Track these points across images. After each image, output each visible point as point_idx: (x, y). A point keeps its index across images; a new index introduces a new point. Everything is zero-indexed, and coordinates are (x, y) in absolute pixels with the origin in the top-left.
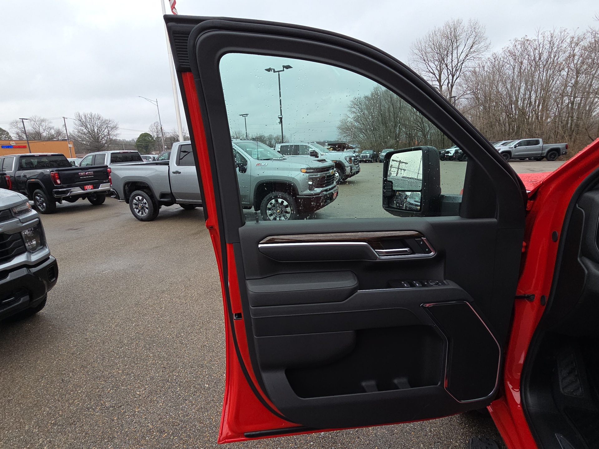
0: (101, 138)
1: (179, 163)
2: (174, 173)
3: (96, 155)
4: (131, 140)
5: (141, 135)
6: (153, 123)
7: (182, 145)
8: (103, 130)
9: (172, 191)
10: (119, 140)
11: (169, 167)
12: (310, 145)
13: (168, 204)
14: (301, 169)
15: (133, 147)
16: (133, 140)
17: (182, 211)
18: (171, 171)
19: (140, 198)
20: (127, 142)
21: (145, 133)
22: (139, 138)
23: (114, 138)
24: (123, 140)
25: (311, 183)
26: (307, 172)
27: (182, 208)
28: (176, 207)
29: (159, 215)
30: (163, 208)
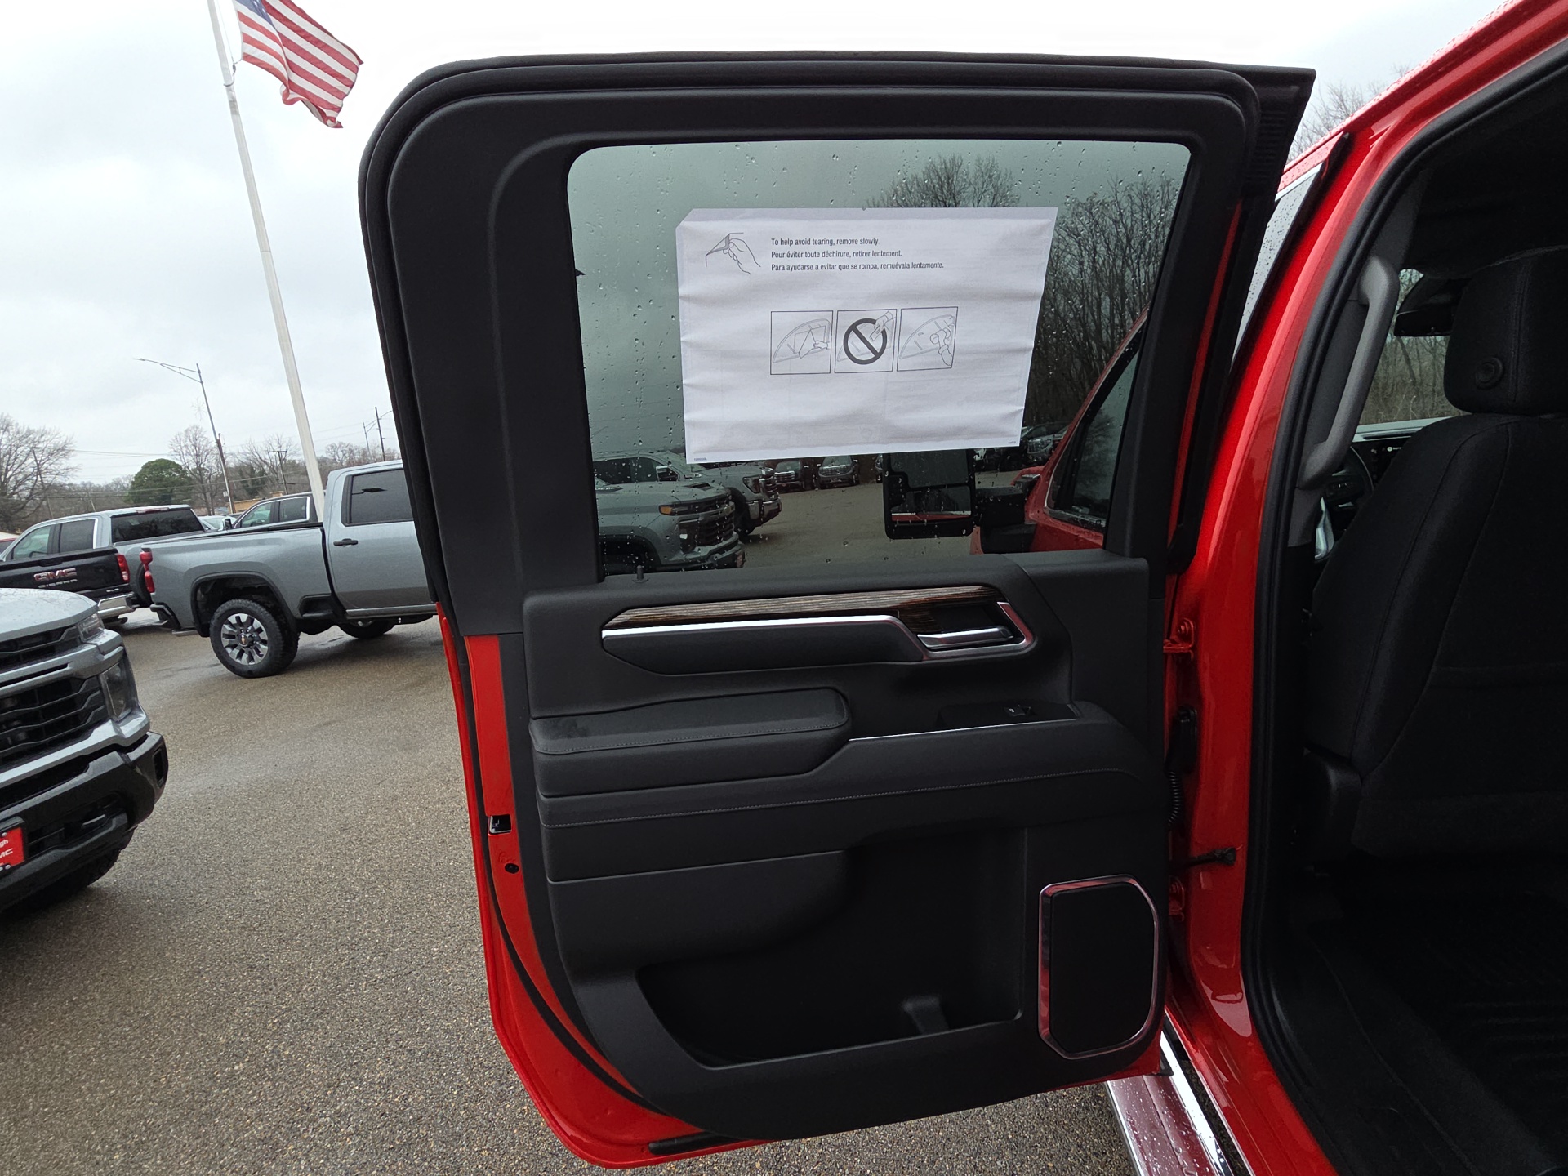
0: (12, 483)
1: (349, 519)
2: (338, 544)
3: (61, 525)
4: (110, 481)
5: (145, 467)
6: (183, 431)
7: (353, 476)
8: (21, 458)
9: (336, 591)
10: (70, 485)
11: (323, 531)
12: (656, 456)
13: (316, 627)
14: (660, 507)
15: (121, 502)
16: (117, 483)
17: (350, 643)
18: (330, 540)
19: (244, 617)
20: (98, 489)
21: (157, 461)
22: (139, 476)
23: (59, 480)
24: (84, 484)
25: (684, 537)
26: (672, 514)
27: (349, 638)
28: (335, 635)
29: (296, 658)
30: (305, 640)
